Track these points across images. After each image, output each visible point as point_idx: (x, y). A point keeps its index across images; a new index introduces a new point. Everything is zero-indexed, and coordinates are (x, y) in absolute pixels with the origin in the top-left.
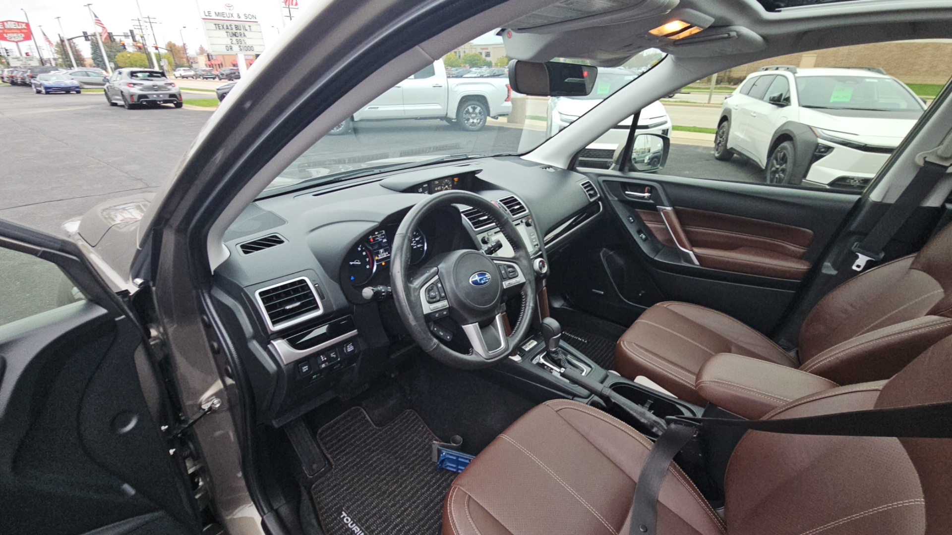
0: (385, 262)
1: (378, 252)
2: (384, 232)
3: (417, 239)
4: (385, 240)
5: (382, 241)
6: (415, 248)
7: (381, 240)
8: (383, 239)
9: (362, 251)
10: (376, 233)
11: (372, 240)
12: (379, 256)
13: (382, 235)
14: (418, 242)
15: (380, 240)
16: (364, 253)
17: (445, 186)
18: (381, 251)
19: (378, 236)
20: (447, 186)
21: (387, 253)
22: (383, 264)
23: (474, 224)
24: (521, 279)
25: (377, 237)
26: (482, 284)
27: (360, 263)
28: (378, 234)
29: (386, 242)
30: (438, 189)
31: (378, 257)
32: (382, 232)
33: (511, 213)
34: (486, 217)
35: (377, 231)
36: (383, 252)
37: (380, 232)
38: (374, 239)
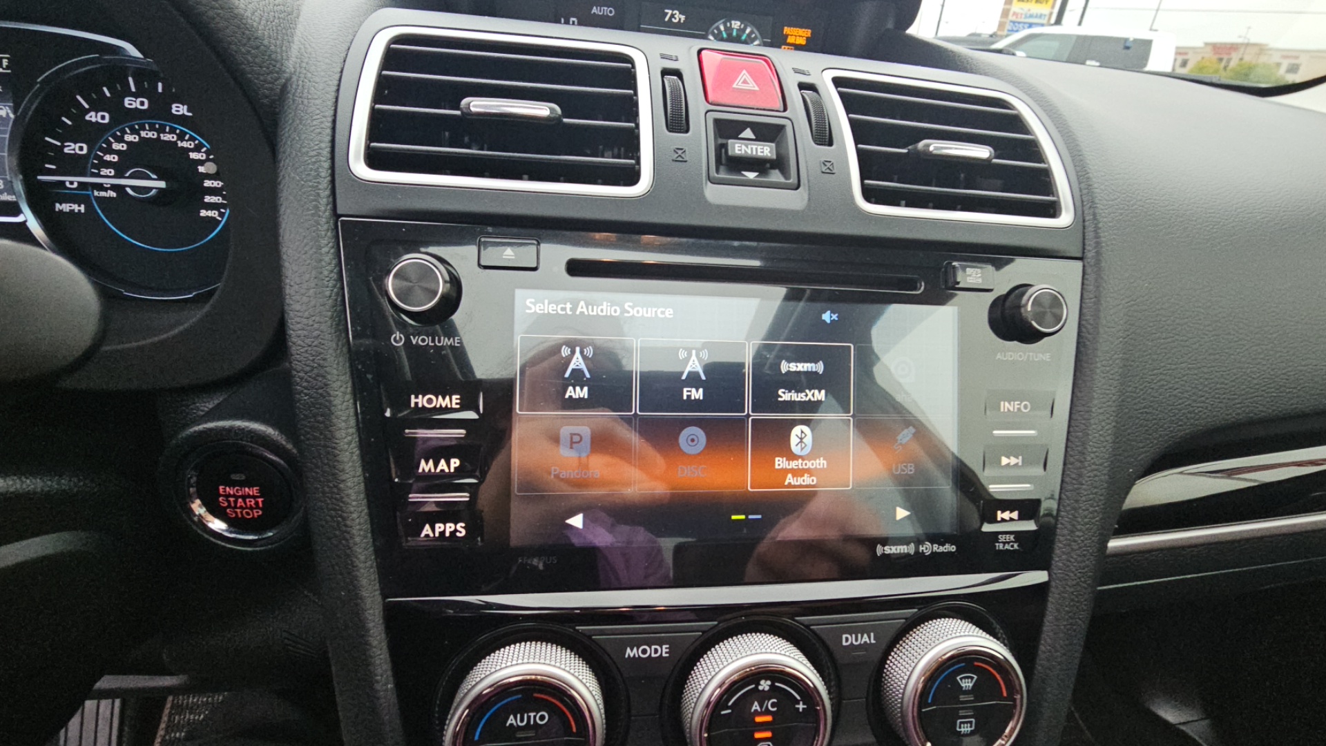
33: (864, 176)
34: (541, 110)
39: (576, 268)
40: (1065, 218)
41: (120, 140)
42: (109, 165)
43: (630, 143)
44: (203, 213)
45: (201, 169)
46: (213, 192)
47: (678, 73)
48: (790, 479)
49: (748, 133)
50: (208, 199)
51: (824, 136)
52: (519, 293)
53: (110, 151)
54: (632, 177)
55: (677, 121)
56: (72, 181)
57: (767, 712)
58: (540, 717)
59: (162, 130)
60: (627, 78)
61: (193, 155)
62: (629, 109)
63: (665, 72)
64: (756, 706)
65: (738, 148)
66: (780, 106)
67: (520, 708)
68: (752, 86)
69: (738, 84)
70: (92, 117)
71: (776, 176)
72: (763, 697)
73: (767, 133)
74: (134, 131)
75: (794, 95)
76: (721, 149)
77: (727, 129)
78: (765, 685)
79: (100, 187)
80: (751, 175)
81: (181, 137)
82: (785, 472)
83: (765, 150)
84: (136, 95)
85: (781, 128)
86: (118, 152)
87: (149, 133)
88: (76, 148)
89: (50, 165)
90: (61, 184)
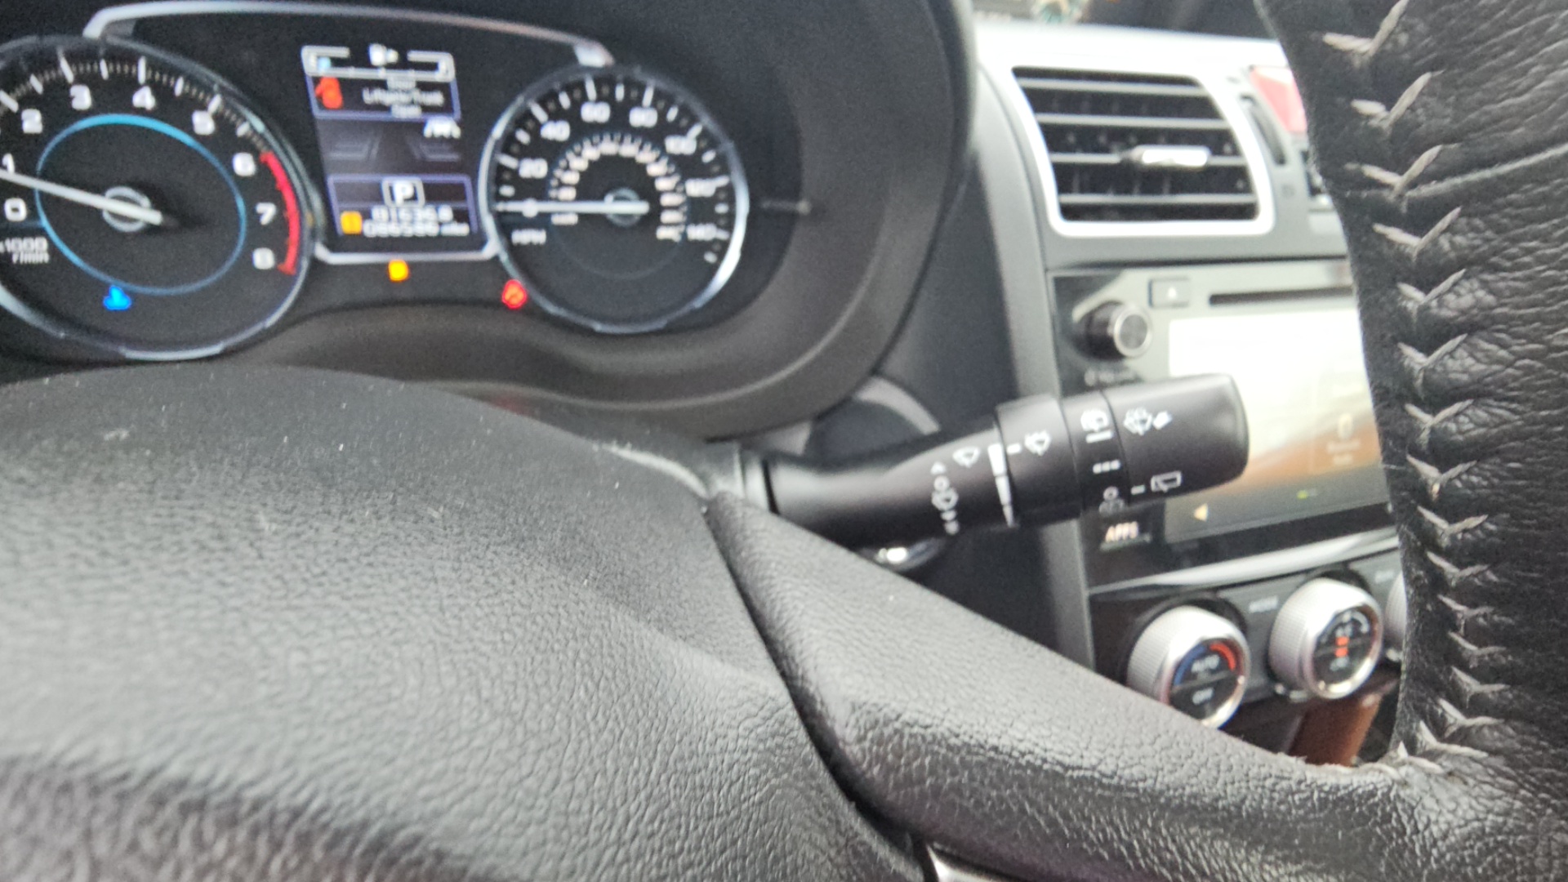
0: (412, 266)
1: (379, 185)
2: (444, 66)
3: (697, 188)
4: (443, 127)
5: (418, 126)
6: (668, 242)
7: (414, 111)
10: (379, 54)
11: (333, 96)
12: (378, 212)
13: (424, 87)
14: (698, 211)
15: (402, 112)
16: (244, 165)
18: (404, 186)
19: (393, 78)
21: (446, 212)
22: (398, 270)
23: (1065, 178)
25: (382, 84)
27: (155, 218)
28: (390, 66)
29: (450, 138)
31: (367, 215)
32: (433, 67)
35: (389, 45)
36: (414, 198)
37: (415, 56)
38: (351, 91)
41: (578, 155)
42: (567, 186)
44: (662, 234)
45: (662, 184)
46: (672, 208)
47: (1251, 98)
48: (1336, 459)
50: (668, 217)
53: (567, 169)
54: (1251, 213)
55: (1277, 152)
56: (529, 208)
57: (1346, 636)
58: (1212, 662)
59: (620, 142)
61: (653, 169)
62: (1232, 143)
64: (1340, 634)
67: (1201, 657)
70: (550, 131)
72: (1343, 626)
74: (594, 145)
78: (1347, 618)
79: (559, 213)
81: (640, 149)
84: (595, 102)
86: (579, 172)
87: (608, 147)
88: (534, 168)
89: (507, 191)
90: (519, 214)
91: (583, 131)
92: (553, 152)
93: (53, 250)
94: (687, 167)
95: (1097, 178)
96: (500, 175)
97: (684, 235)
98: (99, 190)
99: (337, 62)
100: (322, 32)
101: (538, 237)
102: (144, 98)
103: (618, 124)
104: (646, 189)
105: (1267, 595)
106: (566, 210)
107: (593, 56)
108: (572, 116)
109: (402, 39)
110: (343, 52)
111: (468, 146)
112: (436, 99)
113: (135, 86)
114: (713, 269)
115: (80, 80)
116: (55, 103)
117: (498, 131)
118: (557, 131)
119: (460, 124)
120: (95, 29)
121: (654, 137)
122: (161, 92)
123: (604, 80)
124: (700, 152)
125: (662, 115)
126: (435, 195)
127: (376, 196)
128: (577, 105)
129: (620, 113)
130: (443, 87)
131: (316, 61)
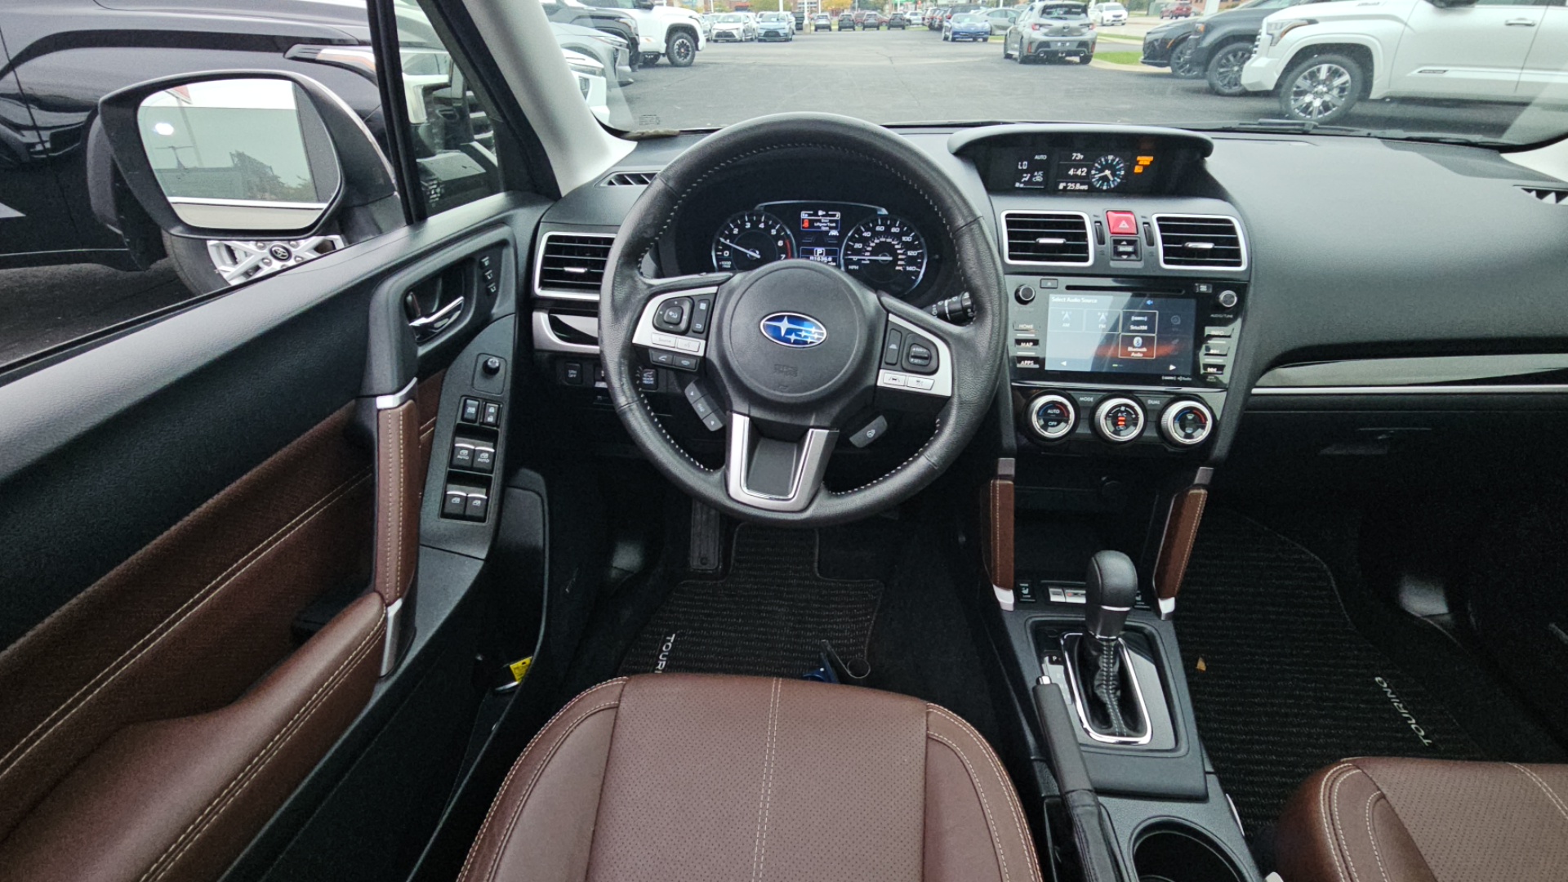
1: (813, 250)
2: (838, 215)
3: (910, 253)
4: (834, 233)
5: (827, 233)
7: (827, 229)
8: (831, 228)
9: (778, 237)
10: (821, 213)
11: (806, 224)
12: (811, 258)
13: (831, 221)
14: (911, 261)
15: (824, 229)
16: (780, 243)
17: (1101, 171)
18: (820, 250)
19: (823, 219)
20: (1107, 172)
21: (830, 259)
23: (1012, 247)
24: (940, 384)
25: (820, 221)
26: (788, 341)
27: (759, 257)
28: (823, 216)
29: (836, 236)
30: (1079, 173)
31: (808, 259)
32: (834, 215)
33: (1165, 255)
34: (1060, 241)
35: (823, 210)
36: (822, 254)
37: (830, 213)
38: (811, 222)
39: (1069, 288)
40: (1243, 268)
41: (873, 242)
42: (868, 251)
43: (1085, 248)
44: (897, 268)
45: (899, 251)
46: (901, 260)
47: (1100, 222)
48: (1133, 354)
49: (1124, 243)
50: (900, 263)
51: (1151, 242)
52: (1051, 295)
53: (869, 246)
54: (1086, 259)
55: (1101, 240)
56: (855, 258)
57: (1123, 416)
58: (1057, 411)
59: (887, 238)
60: (1082, 225)
61: (897, 247)
62: (1084, 236)
63: (1096, 222)
64: (1120, 414)
65: (1121, 249)
66: (1135, 232)
67: (1051, 408)
68: (1126, 226)
69: (1121, 226)
70: (865, 234)
71: (1133, 257)
72: (1122, 412)
73: (1130, 243)
74: (878, 239)
75: (1141, 227)
76: (1115, 249)
77: (1117, 242)
78: (1123, 408)
79: (864, 260)
80: (1125, 257)
81: (893, 240)
82: (1131, 352)
83: (1130, 249)
84: (881, 225)
85: (1136, 241)
86: (872, 247)
87: (883, 239)
88: (858, 246)
89: (849, 253)
90: (852, 259)
91: (876, 234)
92: (865, 241)
93: (731, 265)
94: (908, 246)
95: (1025, 248)
96: (848, 247)
97: (905, 269)
98: (748, 249)
99: (810, 215)
100: (805, 207)
101: (856, 267)
102: (762, 226)
103: (887, 233)
104: (893, 252)
105: (1090, 396)
106: (867, 258)
107: (884, 212)
108: (873, 230)
109: (827, 208)
110: (812, 212)
111: (840, 239)
112: (834, 225)
113: (760, 222)
114: (915, 281)
115: (749, 221)
116: (741, 227)
117: (850, 234)
118: (867, 234)
119: (839, 232)
120: (757, 208)
121: (898, 236)
122: (766, 223)
123: (884, 218)
124: (913, 241)
125: (902, 229)
126: (828, 253)
127: (811, 253)
128: (874, 227)
129: (888, 228)
130: (836, 221)
131: (804, 215)
